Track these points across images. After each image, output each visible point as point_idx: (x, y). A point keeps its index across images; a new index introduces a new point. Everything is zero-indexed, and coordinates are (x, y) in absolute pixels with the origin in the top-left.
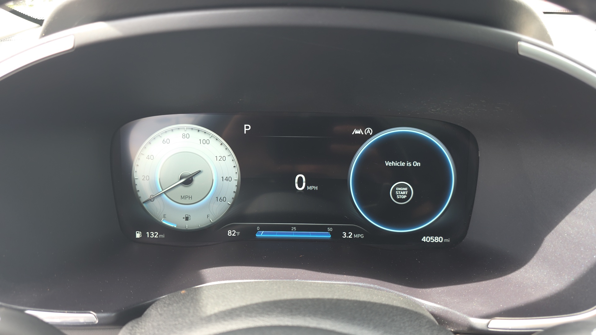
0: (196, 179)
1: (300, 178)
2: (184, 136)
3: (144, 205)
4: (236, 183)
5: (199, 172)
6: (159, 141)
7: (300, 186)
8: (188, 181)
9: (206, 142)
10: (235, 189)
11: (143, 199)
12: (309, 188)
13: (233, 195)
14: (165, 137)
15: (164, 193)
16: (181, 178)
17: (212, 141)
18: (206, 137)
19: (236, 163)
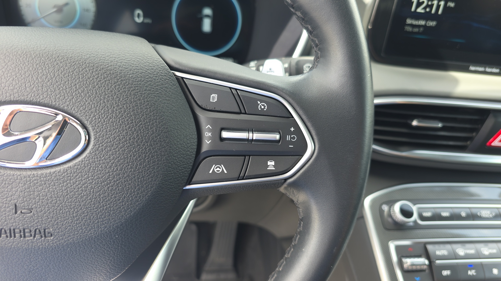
0: (66, 9)
5: (67, 4)
7: (139, 18)
10: (93, 18)
12: (145, 21)
15: (43, 17)
16: (54, 7)
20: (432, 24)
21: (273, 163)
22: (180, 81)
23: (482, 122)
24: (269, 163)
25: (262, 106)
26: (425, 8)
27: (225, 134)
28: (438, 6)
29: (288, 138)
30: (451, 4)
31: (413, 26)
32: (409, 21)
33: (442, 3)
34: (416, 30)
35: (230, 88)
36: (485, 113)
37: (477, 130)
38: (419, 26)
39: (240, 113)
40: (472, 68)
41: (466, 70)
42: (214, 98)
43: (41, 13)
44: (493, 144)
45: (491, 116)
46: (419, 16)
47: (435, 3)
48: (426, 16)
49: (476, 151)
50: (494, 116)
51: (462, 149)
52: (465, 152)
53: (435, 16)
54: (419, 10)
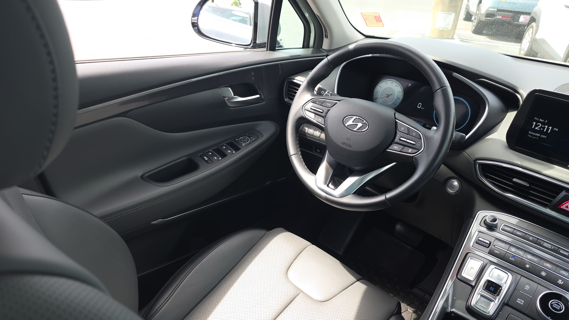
0: (390, 96)
1: (420, 104)
2: (392, 83)
3: (374, 100)
4: (401, 100)
5: (392, 94)
6: (385, 82)
7: (419, 107)
8: (388, 96)
9: (397, 86)
10: (400, 102)
11: (374, 98)
12: (422, 108)
13: (399, 104)
14: (387, 82)
16: (386, 95)
17: (399, 86)
18: (397, 85)
19: (403, 95)
20: (545, 137)
21: (411, 150)
22: (396, 122)
23: (558, 193)
24: (410, 150)
25: (414, 134)
26: (540, 128)
27: (401, 139)
28: (548, 129)
29: (418, 144)
30: (557, 130)
31: (531, 135)
32: (530, 132)
33: (551, 128)
34: (534, 137)
35: (408, 127)
36: (562, 188)
37: (554, 197)
38: (536, 136)
39: (408, 134)
41: (566, 166)
42: (403, 128)
43: (380, 97)
44: (561, 207)
45: (564, 191)
46: (536, 131)
47: (547, 126)
48: (541, 132)
49: (552, 209)
50: (566, 192)
51: (545, 206)
52: (546, 208)
53: (546, 133)
54: (536, 128)
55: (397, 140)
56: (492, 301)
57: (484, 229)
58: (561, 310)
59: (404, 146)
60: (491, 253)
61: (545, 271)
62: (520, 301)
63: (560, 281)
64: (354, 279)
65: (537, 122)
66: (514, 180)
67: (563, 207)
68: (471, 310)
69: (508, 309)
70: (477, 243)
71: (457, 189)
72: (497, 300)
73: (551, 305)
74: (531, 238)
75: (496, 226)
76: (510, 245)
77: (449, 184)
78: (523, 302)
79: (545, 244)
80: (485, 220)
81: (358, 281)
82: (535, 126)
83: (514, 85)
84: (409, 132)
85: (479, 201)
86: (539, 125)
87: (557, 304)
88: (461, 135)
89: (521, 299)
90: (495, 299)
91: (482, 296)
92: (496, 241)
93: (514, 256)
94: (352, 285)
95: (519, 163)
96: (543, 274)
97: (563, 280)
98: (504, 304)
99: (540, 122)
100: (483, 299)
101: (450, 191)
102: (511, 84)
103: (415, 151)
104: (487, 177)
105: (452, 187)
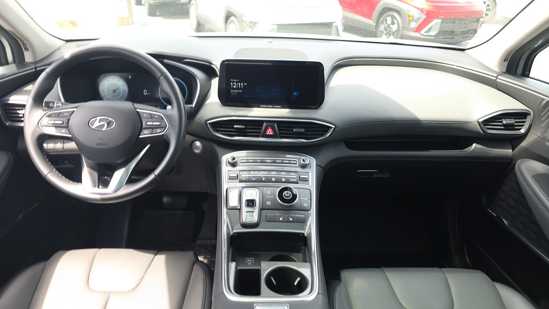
0: (117, 91)
1: (145, 91)
2: (113, 79)
4: (127, 92)
5: (117, 89)
6: (106, 80)
7: (145, 93)
8: (115, 91)
9: (119, 81)
10: (127, 94)
11: (102, 97)
12: (148, 94)
14: (108, 79)
15: (108, 95)
16: (112, 91)
18: (118, 79)
19: (127, 86)
20: (241, 91)
22: (138, 112)
23: (262, 126)
24: (158, 130)
25: (156, 116)
26: (236, 86)
27: (148, 123)
28: (241, 85)
29: (163, 124)
30: (246, 84)
32: (232, 91)
33: (242, 84)
34: (235, 94)
35: (149, 112)
36: (263, 122)
37: (261, 129)
38: (236, 92)
40: (262, 106)
41: (259, 107)
42: (145, 115)
43: (107, 93)
44: (267, 134)
45: (264, 123)
46: (235, 89)
47: (239, 84)
48: (237, 89)
49: (263, 137)
50: (265, 123)
51: (258, 136)
52: (259, 138)
53: (241, 89)
54: (234, 87)
55: (144, 126)
56: (253, 212)
57: (230, 168)
58: (290, 196)
59: (153, 128)
60: (241, 181)
61: (274, 177)
62: (269, 203)
63: (283, 179)
64: (152, 256)
65: (233, 82)
66: (235, 126)
67: (268, 133)
68: (244, 226)
69: (264, 212)
70: (229, 179)
71: (201, 148)
72: (256, 209)
73: (285, 196)
74: (259, 161)
75: (236, 162)
76: (249, 170)
77: (194, 146)
78: (270, 202)
79: (268, 161)
80: (229, 161)
81: (156, 255)
82: (233, 86)
83: (208, 60)
84: (151, 117)
85: (219, 150)
86: (235, 84)
87: (287, 193)
88: (190, 107)
89: (268, 201)
90: (255, 209)
91: (247, 212)
92: (241, 172)
93: (254, 177)
94: (153, 260)
95: (233, 114)
96: (273, 179)
97: (284, 178)
98: (262, 209)
99: (235, 82)
100: (248, 214)
101: (197, 151)
102: (206, 59)
103: (163, 129)
104: (218, 131)
105: (197, 148)
